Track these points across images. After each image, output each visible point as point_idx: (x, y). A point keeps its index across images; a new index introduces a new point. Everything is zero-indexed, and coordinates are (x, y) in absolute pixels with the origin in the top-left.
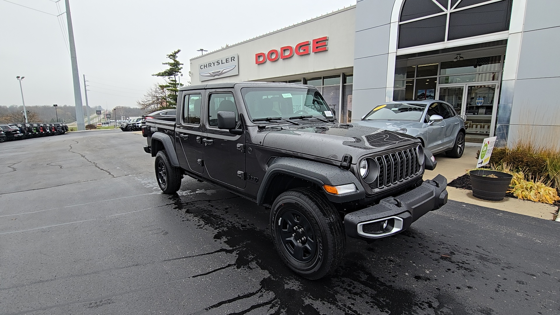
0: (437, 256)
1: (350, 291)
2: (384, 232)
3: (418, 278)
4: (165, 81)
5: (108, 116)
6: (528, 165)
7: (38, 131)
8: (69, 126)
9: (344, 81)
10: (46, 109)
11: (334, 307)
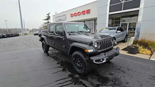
0: (116, 69)
1: (92, 78)
2: (101, 62)
3: (110, 74)
4: (46, 21)
5: (30, 31)
6: (144, 44)
7: (11, 35)
8: (20, 34)
9: (95, 21)
10: (13, 29)
11: (87, 82)
